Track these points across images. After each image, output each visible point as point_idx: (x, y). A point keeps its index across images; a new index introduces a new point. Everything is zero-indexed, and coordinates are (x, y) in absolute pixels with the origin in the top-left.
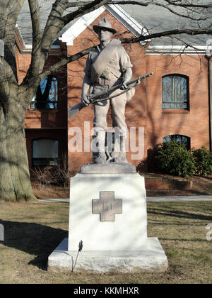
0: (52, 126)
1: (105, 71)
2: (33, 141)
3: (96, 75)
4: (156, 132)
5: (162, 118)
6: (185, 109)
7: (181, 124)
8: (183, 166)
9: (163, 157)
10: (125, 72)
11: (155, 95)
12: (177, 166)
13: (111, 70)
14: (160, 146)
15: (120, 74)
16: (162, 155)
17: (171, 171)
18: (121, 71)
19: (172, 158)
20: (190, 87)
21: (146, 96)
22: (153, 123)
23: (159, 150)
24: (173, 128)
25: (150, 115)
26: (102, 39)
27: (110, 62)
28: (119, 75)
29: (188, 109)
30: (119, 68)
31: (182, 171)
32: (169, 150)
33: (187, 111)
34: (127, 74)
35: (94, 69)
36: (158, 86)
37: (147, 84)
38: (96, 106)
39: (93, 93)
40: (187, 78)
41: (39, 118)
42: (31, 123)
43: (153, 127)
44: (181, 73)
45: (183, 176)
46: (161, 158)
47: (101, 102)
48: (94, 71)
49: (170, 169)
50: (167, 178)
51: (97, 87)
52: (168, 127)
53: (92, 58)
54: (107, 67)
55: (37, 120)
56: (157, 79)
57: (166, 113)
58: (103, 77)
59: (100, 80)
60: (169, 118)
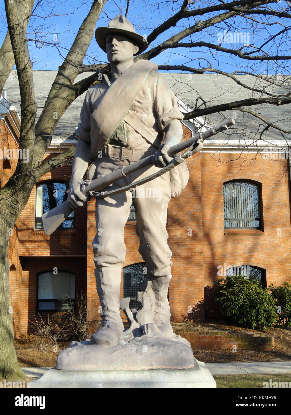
0: (65, 253)
1: (121, 129)
2: (38, 274)
3: (102, 137)
4: (216, 262)
5: (225, 241)
6: (257, 228)
7: (252, 250)
8: (258, 313)
9: (228, 300)
10: (167, 129)
11: (215, 208)
12: (249, 313)
13: (134, 124)
14: (223, 283)
15: (155, 134)
16: (227, 296)
17: (241, 321)
18: (157, 127)
19: (241, 302)
20: (263, 197)
21: (202, 210)
22: (212, 249)
23: (222, 288)
24: (241, 256)
25: (207, 236)
26: (115, 57)
27: (133, 108)
28: (153, 136)
29: (261, 228)
30: (153, 121)
31: (257, 321)
32: (237, 289)
33: (260, 232)
34: (170, 133)
35: (95, 123)
36: (219, 196)
37: (202, 192)
38: (101, 206)
39: (95, 177)
40: (258, 185)
41: (47, 241)
42: (36, 248)
43: (213, 255)
44: (250, 178)
45: (259, 328)
46: (224, 301)
47: (111, 196)
48: (97, 127)
49: (239, 318)
50: (235, 332)
51: (103, 164)
52: (233, 254)
53: (93, 100)
54: (126, 118)
55: (45, 244)
56: (216, 186)
57: (229, 235)
58: (117, 142)
59: (111, 149)
60: (235, 242)
